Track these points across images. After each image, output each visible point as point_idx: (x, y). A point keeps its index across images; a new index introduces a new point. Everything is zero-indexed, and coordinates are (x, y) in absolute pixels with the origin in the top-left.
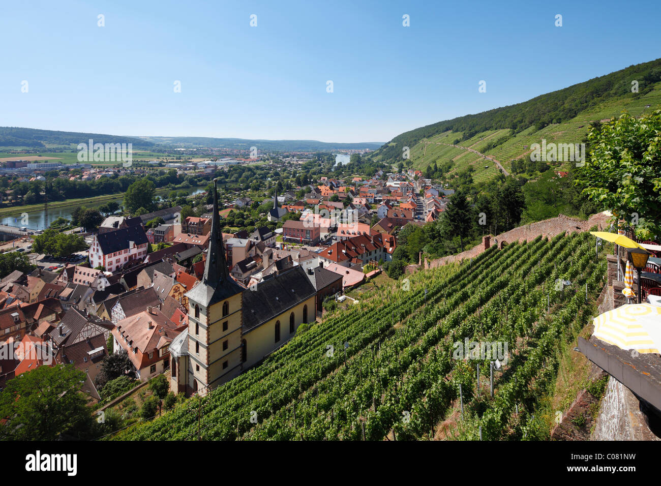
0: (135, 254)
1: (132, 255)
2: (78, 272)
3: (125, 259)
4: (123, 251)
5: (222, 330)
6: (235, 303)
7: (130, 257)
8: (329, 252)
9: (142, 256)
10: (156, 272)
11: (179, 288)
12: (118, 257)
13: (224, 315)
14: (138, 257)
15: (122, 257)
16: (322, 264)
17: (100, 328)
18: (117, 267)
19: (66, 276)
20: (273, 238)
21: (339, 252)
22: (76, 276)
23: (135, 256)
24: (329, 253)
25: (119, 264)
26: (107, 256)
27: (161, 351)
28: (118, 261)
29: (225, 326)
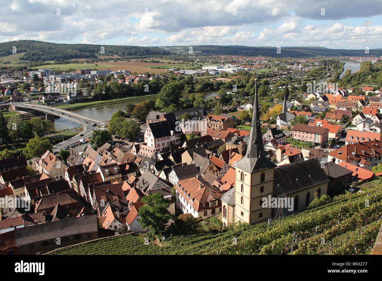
0: (174, 141)
1: (172, 141)
2: (142, 148)
3: (168, 143)
4: (166, 137)
5: (260, 192)
6: (269, 175)
7: (171, 142)
8: (339, 152)
9: (179, 143)
10: (195, 154)
11: (213, 167)
12: (163, 141)
13: (261, 182)
14: (176, 143)
15: (165, 142)
16: (334, 160)
17: (166, 184)
18: (163, 149)
19: (135, 149)
20: (283, 138)
21: (349, 153)
22: (141, 150)
23: (174, 143)
24: (339, 154)
25: (164, 147)
26: (156, 139)
27: (210, 203)
28: (163, 144)
29: (262, 190)
